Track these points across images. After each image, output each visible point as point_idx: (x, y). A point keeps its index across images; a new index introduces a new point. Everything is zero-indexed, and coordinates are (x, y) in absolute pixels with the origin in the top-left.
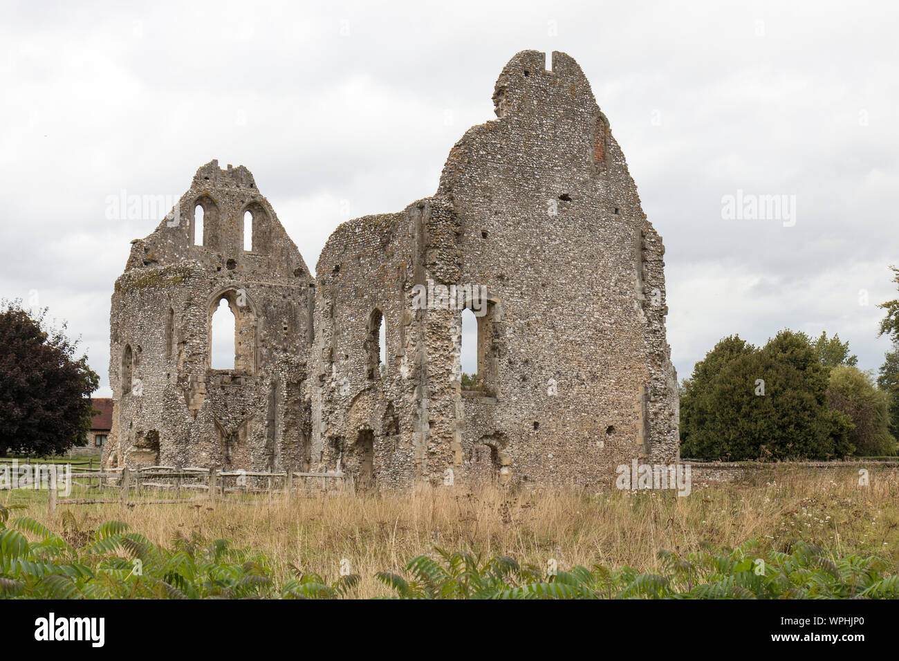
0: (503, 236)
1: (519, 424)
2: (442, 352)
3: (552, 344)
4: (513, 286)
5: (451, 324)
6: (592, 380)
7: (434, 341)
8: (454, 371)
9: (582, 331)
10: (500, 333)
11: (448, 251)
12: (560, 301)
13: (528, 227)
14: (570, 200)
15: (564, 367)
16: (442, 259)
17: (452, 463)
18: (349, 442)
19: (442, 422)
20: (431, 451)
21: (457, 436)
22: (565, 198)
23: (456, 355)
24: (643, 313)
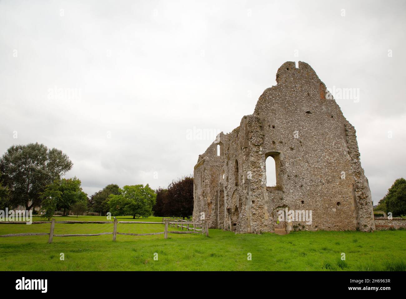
0: (282, 127)
1: (294, 202)
2: (257, 173)
3: (308, 169)
4: (288, 146)
5: (261, 161)
6: (328, 183)
7: (253, 168)
8: (263, 180)
9: (321, 163)
10: (283, 164)
11: (256, 133)
12: (310, 152)
13: (293, 124)
14: (311, 113)
15: (314, 178)
16: (254, 136)
17: (263, 218)
18: (233, 210)
19: (258, 201)
20: (253, 213)
21: (265, 207)
22: (308, 112)
23: (264, 174)
24: (349, 156)
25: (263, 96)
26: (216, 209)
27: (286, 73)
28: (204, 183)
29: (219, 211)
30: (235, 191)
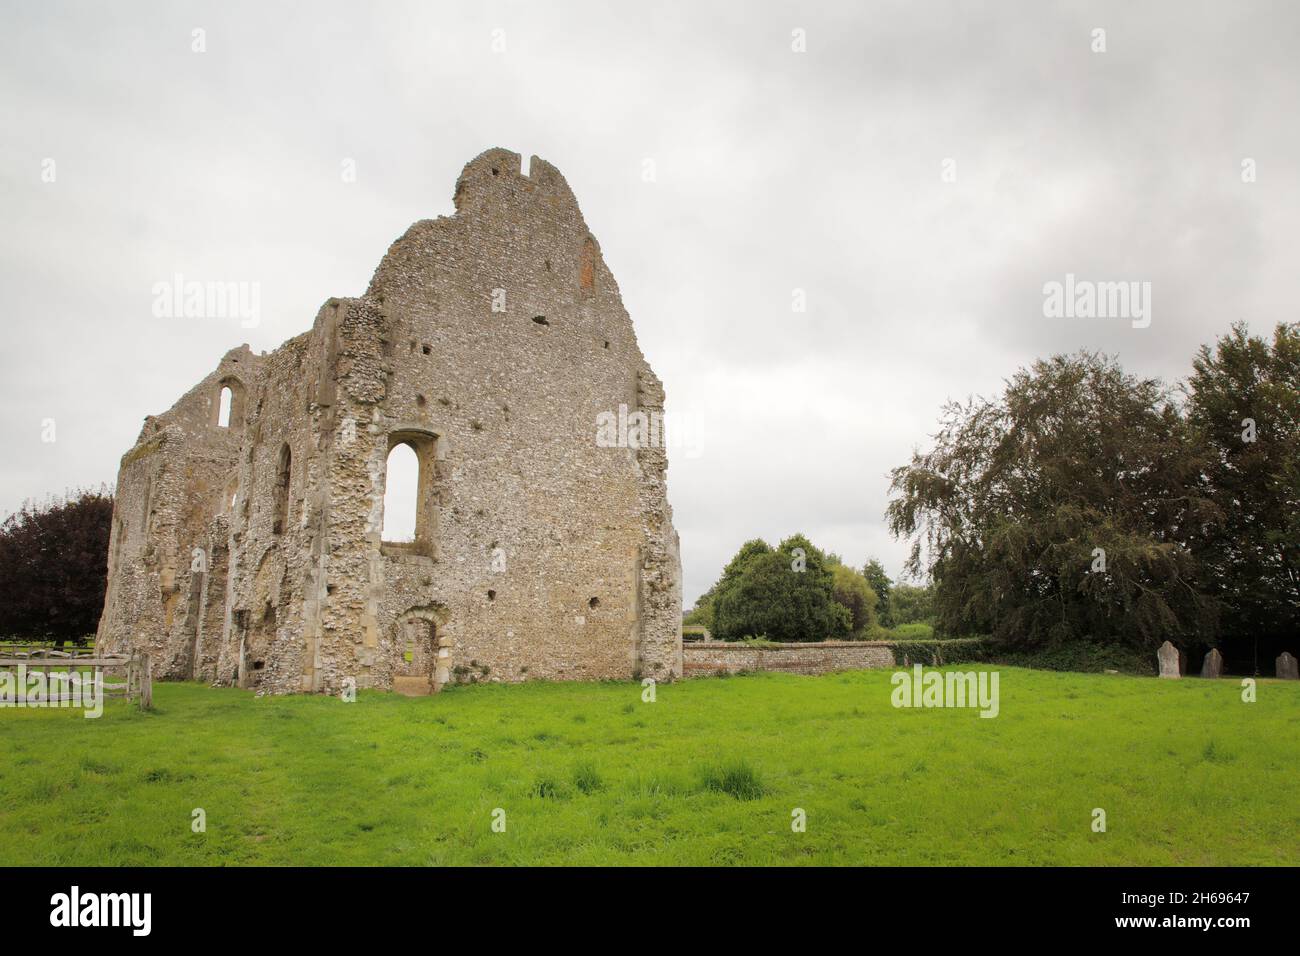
0: (453, 355)
1: (466, 593)
2: (353, 493)
3: (517, 494)
4: (464, 417)
5: (371, 457)
6: (571, 542)
7: (342, 478)
8: (371, 519)
9: (560, 479)
10: (444, 474)
11: (367, 361)
12: (530, 442)
13: (488, 348)
14: (547, 323)
15: (532, 522)
16: (359, 371)
17: (360, 643)
18: (256, 617)
19: (348, 587)
20: (328, 626)
21: (371, 607)
22: (540, 320)
23: (376, 498)
24: (638, 465)
25: (403, 242)
26: (195, 610)
27: (487, 184)
28: (156, 518)
29: (205, 620)
30: (269, 549)
